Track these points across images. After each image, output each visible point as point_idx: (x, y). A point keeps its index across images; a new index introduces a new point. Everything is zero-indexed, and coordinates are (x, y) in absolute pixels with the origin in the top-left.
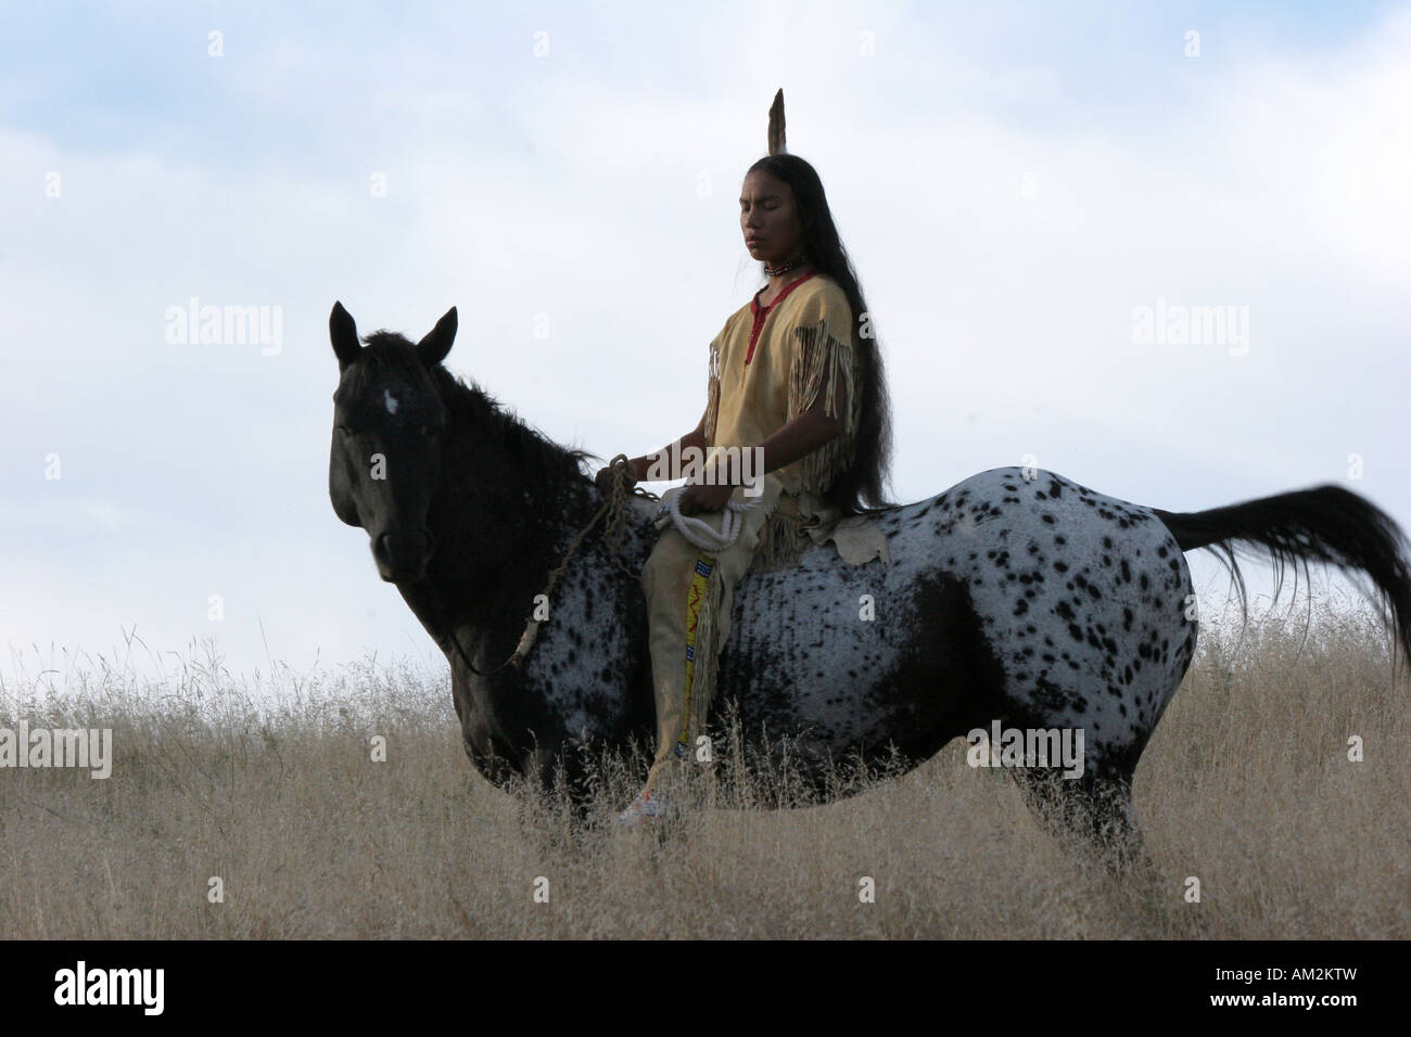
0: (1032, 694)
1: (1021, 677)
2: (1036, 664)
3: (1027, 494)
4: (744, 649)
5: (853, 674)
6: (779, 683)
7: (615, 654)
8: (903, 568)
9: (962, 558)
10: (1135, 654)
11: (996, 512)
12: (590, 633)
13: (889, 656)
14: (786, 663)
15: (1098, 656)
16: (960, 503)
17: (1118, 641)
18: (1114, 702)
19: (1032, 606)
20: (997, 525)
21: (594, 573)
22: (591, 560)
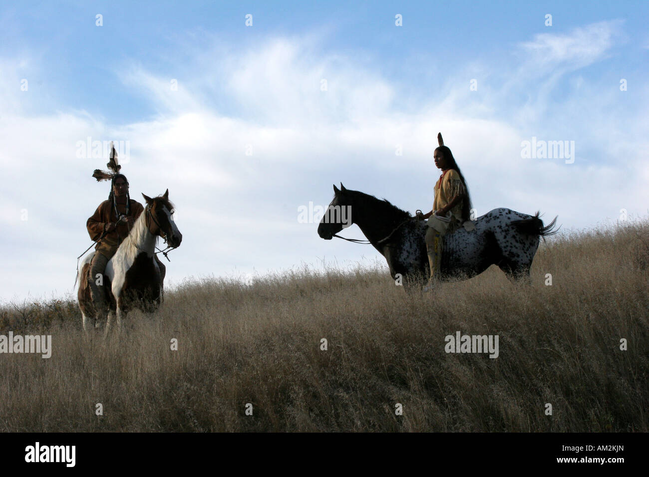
0: (508, 255)
1: (506, 251)
2: (509, 248)
3: (504, 213)
4: (448, 251)
5: (475, 252)
6: (457, 257)
7: (417, 255)
8: (481, 230)
9: (492, 228)
10: (529, 245)
11: (498, 218)
12: (411, 251)
13: (482, 248)
14: (458, 253)
15: (521, 246)
16: (490, 216)
17: (526, 242)
18: (525, 254)
19: (507, 237)
20: (499, 220)
21: (411, 238)
22: (411, 235)
